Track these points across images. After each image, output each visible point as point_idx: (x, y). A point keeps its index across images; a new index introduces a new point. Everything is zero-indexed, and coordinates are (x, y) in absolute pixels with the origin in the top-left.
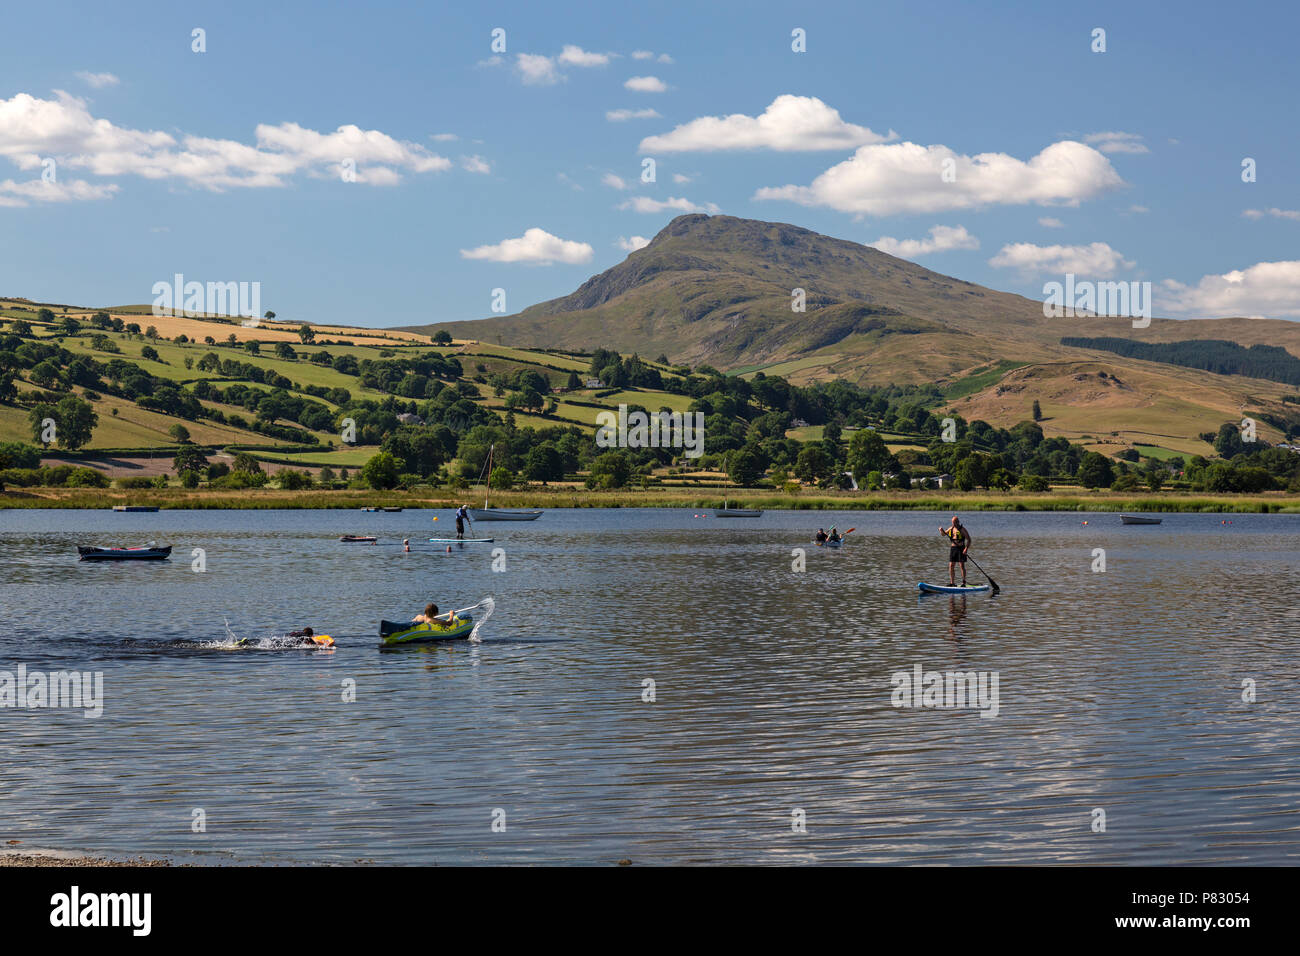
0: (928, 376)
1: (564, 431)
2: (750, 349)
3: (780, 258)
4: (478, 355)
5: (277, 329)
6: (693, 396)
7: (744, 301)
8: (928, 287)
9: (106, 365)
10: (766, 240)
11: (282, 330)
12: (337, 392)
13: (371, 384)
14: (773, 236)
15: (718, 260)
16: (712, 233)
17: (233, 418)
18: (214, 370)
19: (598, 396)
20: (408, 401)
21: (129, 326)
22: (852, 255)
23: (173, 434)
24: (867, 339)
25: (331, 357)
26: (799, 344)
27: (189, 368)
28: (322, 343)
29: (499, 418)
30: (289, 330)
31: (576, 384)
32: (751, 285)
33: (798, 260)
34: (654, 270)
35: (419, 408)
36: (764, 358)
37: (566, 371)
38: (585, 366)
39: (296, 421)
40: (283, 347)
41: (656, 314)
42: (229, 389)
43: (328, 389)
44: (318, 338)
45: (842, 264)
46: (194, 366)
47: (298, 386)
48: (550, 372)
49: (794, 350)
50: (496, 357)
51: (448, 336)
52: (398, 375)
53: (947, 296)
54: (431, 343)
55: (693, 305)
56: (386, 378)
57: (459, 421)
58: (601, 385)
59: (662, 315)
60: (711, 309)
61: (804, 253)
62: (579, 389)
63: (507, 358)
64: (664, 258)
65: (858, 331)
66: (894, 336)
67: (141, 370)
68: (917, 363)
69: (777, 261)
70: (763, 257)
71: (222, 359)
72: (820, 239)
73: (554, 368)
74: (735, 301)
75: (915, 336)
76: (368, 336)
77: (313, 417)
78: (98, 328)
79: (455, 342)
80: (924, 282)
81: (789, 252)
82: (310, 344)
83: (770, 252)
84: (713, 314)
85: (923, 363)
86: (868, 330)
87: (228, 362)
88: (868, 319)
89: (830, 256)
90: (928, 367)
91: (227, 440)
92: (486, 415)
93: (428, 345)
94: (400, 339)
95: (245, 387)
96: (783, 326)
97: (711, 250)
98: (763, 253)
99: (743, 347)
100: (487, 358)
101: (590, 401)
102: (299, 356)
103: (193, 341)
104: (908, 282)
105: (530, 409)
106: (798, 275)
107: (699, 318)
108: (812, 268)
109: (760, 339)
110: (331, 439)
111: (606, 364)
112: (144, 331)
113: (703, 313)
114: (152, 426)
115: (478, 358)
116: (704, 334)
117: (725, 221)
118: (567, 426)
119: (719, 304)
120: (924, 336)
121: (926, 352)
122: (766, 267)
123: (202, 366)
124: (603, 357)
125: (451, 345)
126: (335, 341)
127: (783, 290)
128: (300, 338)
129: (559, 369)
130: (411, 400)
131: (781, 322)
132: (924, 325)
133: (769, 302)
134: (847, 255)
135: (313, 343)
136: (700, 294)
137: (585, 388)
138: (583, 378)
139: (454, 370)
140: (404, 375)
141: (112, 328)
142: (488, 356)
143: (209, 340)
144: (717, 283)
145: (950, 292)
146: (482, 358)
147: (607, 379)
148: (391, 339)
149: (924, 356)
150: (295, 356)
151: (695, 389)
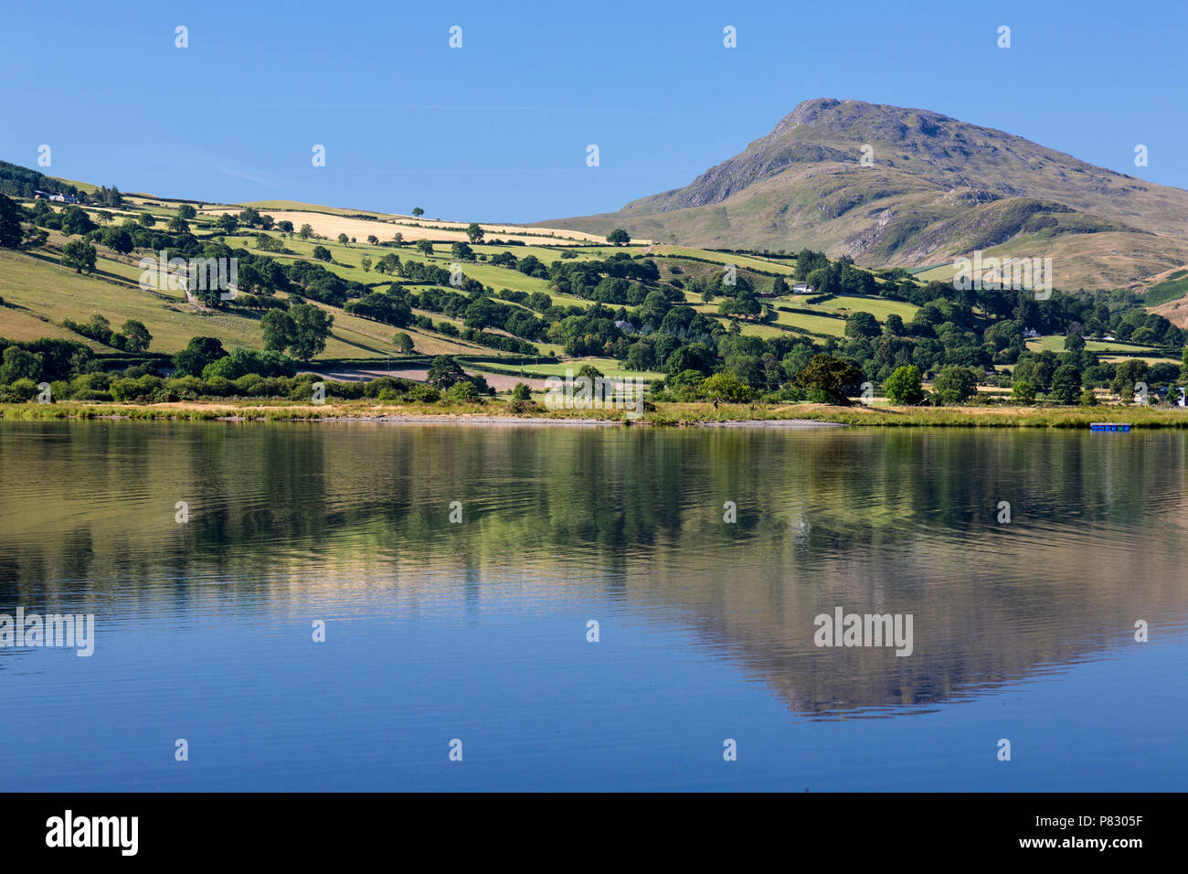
0: (1111, 280)
1: (796, 341)
2: (904, 248)
3: (921, 148)
4: (669, 256)
5: (432, 228)
6: (914, 303)
7: (889, 195)
8: (1085, 180)
9: (289, 267)
10: (904, 129)
11: (437, 228)
12: (537, 296)
13: (565, 289)
14: (912, 123)
15: (852, 150)
16: (843, 120)
17: (443, 325)
18: (395, 273)
19: (810, 302)
20: (616, 308)
21: (280, 224)
22: (997, 143)
23: (396, 343)
24: (1036, 238)
25: (515, 258)
26: (961, 243)
27: (367, 270)
28: (491, 243)
29: (722, 327)
30: (444, 229)
31: (783, 289)
32: (898, 177)
33: (938, 151)
34: (784, 160)
35: (629, 315)
36: (921, 259)
37: (767, 274)
38: (787, 268)
39: (503, 328)
40: (460, 247)
41: (791, 210)
42: (425, 294)
43: (525, 295)
44: (487, 238)
45: (989, 154)
46: (372, 267)
47: (491, 290)
48: (751, 274)
49: (955, 251)
50: (690, 258)
51: (626, 234)
52: (594, 279)
53: (1104, 191)
54: (607, 243)
55: (833, 200)
56: (580, 281)
57: (679, 329)
58: (810, 291)
59: (798, 211)
60: (852, 205)
61: (946, 143)
62: (787, 295)
63: (700, 260)
64: (793, 147)
65: (1028, 229)
66: (1067, 236)
67: (329, 273)
68: (1098, 265)
69: (917, 151)
70: (901, 146)
71: (403, 261)
72: (962, 127)
73: (753, 270)
74: (880, 196)
75: (1092, 235)
76: (534, 235)
77: (521, 326)
78: (248, 226)
79: (632, 242)
80: (1079, 175)
81: (929, 141)
82: (478, 243)
83: (908, 141)
84: (855, 211)
85: (1106, 266)
86: (1039, 228)
87: (411, 263)
88: (1038, 216)
89: (975, 145)
90: (1112, 270)
91: (452, 350)
92: (707, 322)
93: (604, 246)
94: (570, 239)
95: (443, 291)
96: (938, 225)
97: (843, 138)
98: (900, 143)
99: (895, 246)
100: (680, 260)
101: (803, 308)
102: (478, 257)
103: (354, 240)
104: (1063, 174)
105: (747, 316)
106: (941, 167)
107: (840, 215)
108: (957, 159)
109: (913, 238)
110: (552, 349)
111: (813, 267)
112: (297, 228)
113: (844, 208)
114: (371, 335)
115: (670, 260)
116: (846, 233)
117: (858, 107)
118: (797, 336)
119: (861, 200)
120: (1101, 235)
121: (1107, 254)
122: (906, 158)
123: (381, 267)
124: (809, 260)
125: (628, 246)
126: (506, 241)
127: (932, 184)
128: (468, 237)
129: (759, 272)
130: (620, 306)
131: (936, 219)
132: (1100, 223)
133: (916, 197)
134: (993, 144)
135: (482, 243)
136: (840, 188)
137: (792, 292)
138: (790, 282)
139: (648, 272)
140: (600, 279)
141: (261, 226)
142: (679, 257)
143: (373, 239)
144: (856, 176)
145: (1111, 186)
146: (675, 260)
147: (816, 283)
148: (561, 238)
149: (1105, 258)
150: (473, 257)
151: (913, 294)
